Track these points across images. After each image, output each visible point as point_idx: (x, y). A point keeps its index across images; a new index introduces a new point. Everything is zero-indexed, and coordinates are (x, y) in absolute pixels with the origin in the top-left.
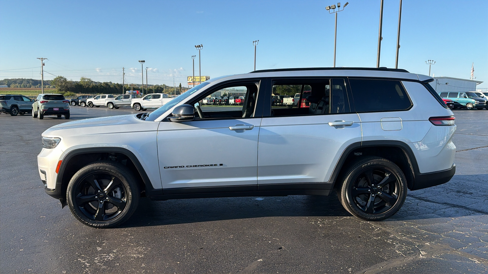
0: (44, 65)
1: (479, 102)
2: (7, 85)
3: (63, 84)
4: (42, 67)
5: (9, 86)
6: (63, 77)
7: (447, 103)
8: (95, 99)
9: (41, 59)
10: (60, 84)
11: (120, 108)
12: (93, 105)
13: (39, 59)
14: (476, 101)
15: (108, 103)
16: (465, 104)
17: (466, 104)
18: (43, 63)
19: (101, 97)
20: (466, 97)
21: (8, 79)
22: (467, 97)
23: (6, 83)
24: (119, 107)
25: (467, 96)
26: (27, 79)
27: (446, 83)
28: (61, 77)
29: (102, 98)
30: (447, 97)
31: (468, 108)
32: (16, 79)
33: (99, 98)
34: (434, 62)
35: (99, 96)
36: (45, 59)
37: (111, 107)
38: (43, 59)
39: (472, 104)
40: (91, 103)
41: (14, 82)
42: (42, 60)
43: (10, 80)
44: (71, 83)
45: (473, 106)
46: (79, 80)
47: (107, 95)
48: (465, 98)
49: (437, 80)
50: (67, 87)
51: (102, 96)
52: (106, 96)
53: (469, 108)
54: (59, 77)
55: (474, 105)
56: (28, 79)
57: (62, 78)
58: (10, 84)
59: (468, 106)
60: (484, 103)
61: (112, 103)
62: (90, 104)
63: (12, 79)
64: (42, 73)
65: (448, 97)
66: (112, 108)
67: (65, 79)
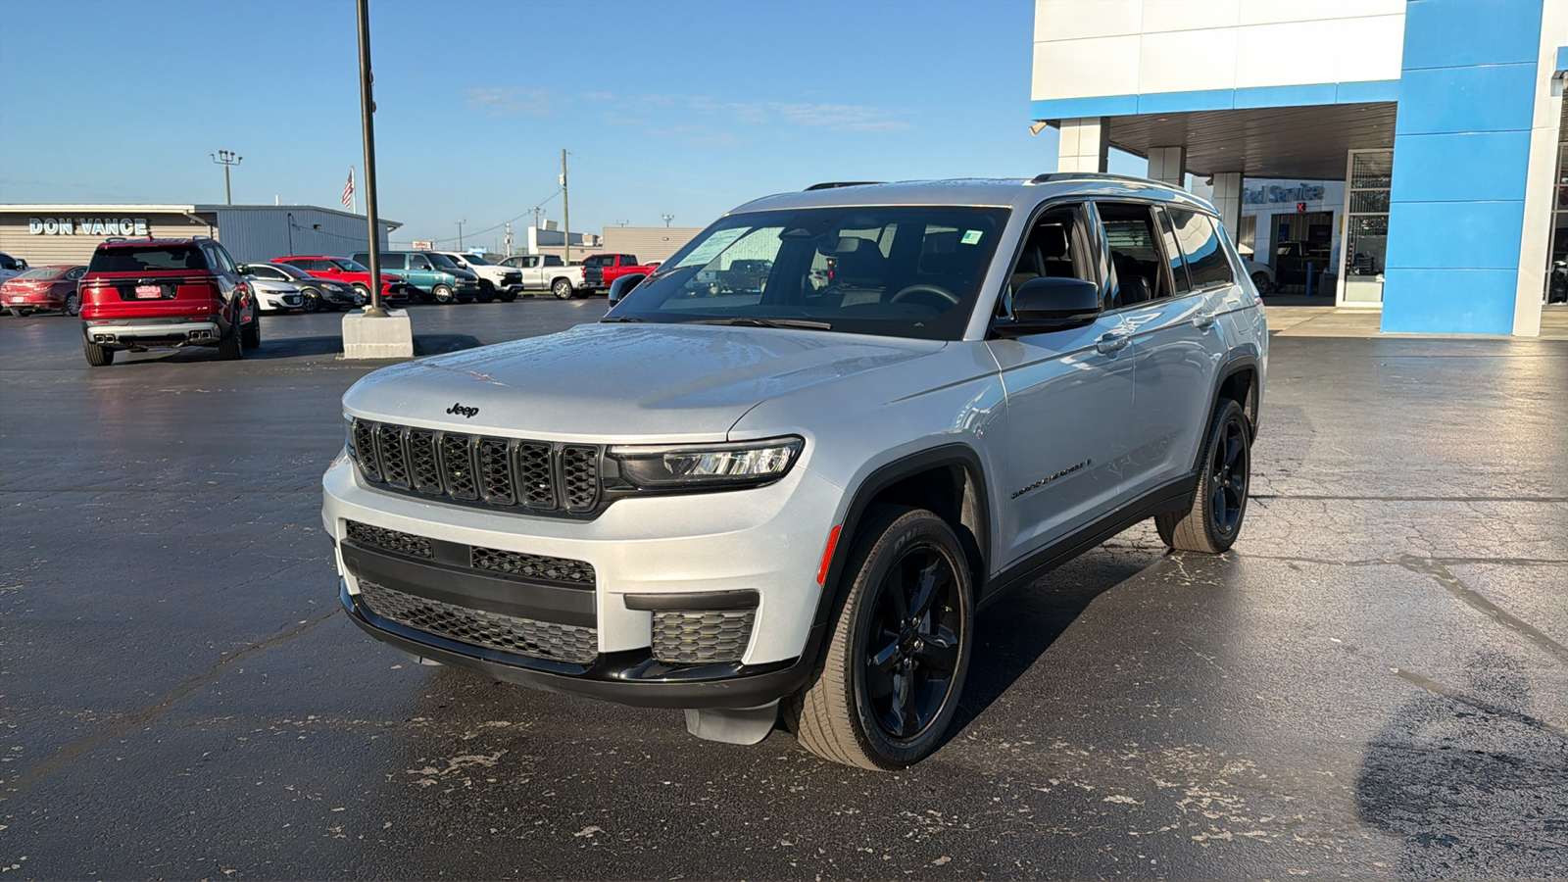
1: (462, 280)
7: (393, 283)
14: (457, 280)
16: (431, 288)
17: (434, 289)
20: (430, 269)
22: (433, 268)
25: (430, 265)
27: (315, 227)
30: (403, 268)
31: (440, 300)
34: (236, 158)
39: (448, 285)
45: (452, 292)
48: (426, 270)
49: (289, 215)
53: (443, 297)
55: (453, 289)
59: (438, 293)
60: (475, 284)
65: (407, 268)
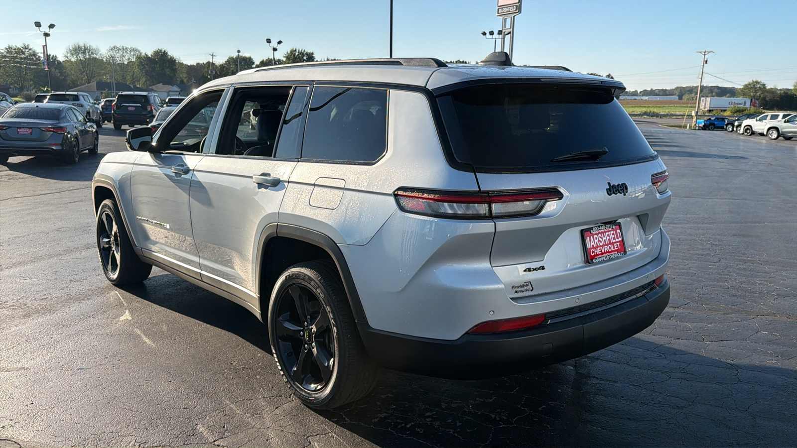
0: (706, 63)
2: (678, 96)
3: (758, 94)
4: (703, 66)
5: (680, 98)
6: (760, 82)
8: (757, 121)
9: (703, 53)
10: (752, 94)
11: (793, 139)
12: (753, 133)
13: (701, 52)
15: (769, 129)
18: (705, 60)
19: (769, 117)
21: (681, 87)
23: (677, 94)
24: (792, 137)
26: (710, 85)
28: (757, 82)
29: (771, 119)
32: (693, 87)
33: (766, 119)
35: (767, 116)
36: (710, 52)
37: (775, 135)
38: (706, 53)
40: (749, 128)
41: (688, 91)
42: (705, 55)
43: (684, 88)
44: (773, 91)
46: (792, 87)
47: (781, 114)
50: (764, 99)
51: (772, 115)
52: (778, 115)
54: (753, 81)
56: (712, 87)
57: (759, 84)
58: (683, 95)
61: (776, 129)
62: (747, 129)
63: (687, 87)
64: (701, 75)
66: (776, 139)
67: (764, 85)
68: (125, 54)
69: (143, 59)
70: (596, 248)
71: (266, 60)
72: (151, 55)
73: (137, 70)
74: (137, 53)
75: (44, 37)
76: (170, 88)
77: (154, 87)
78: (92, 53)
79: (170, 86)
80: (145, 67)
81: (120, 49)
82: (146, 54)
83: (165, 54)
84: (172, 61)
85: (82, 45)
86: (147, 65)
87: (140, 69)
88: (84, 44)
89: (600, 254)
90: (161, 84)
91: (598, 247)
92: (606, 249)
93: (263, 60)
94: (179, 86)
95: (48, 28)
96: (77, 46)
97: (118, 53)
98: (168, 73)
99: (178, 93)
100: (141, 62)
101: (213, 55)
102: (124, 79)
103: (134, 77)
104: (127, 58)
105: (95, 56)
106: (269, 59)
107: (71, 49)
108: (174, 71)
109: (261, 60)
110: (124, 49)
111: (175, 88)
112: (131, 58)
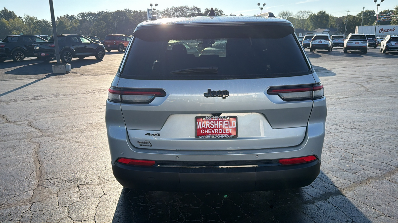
68: (305, 14)
69: (312, 16)
70: (206, 129)
71: (384, 11)
72: (317, 14)
73: (309, 22)
74: (311, 13)
75: (261, 10)
76: (324, 30)
77: (316, 30)
78: (289, 15)
79: (324, 29)
80: (313, 20)
81: (303, 12)
82: (314, 14)
83: (324, 13)
84: (327, 16)
85: (285, 12)
86: (314, 19)
87: (311, 22)
88: (286, 11)
89: (210, 134)
90: (320, 28)
91: (208, 128)
92: (216, 131)
93: (382, 12)
94: (328, 29)
95: (263, 6)
96: (283, 13)
97: (301, 14)
98: (325, 22)
99: (328, 33)
100: (311, 18)
101: (348, 11)
102: (303, 27)
103: (308, 25)
104: (305, 16)
105: (290, 16)
106: (385, 10)
107: (280, 14)
108: (328, 21)
109: (381, 12)
110: (305, 12)
111: (327, 30)
112: (307, 16)
